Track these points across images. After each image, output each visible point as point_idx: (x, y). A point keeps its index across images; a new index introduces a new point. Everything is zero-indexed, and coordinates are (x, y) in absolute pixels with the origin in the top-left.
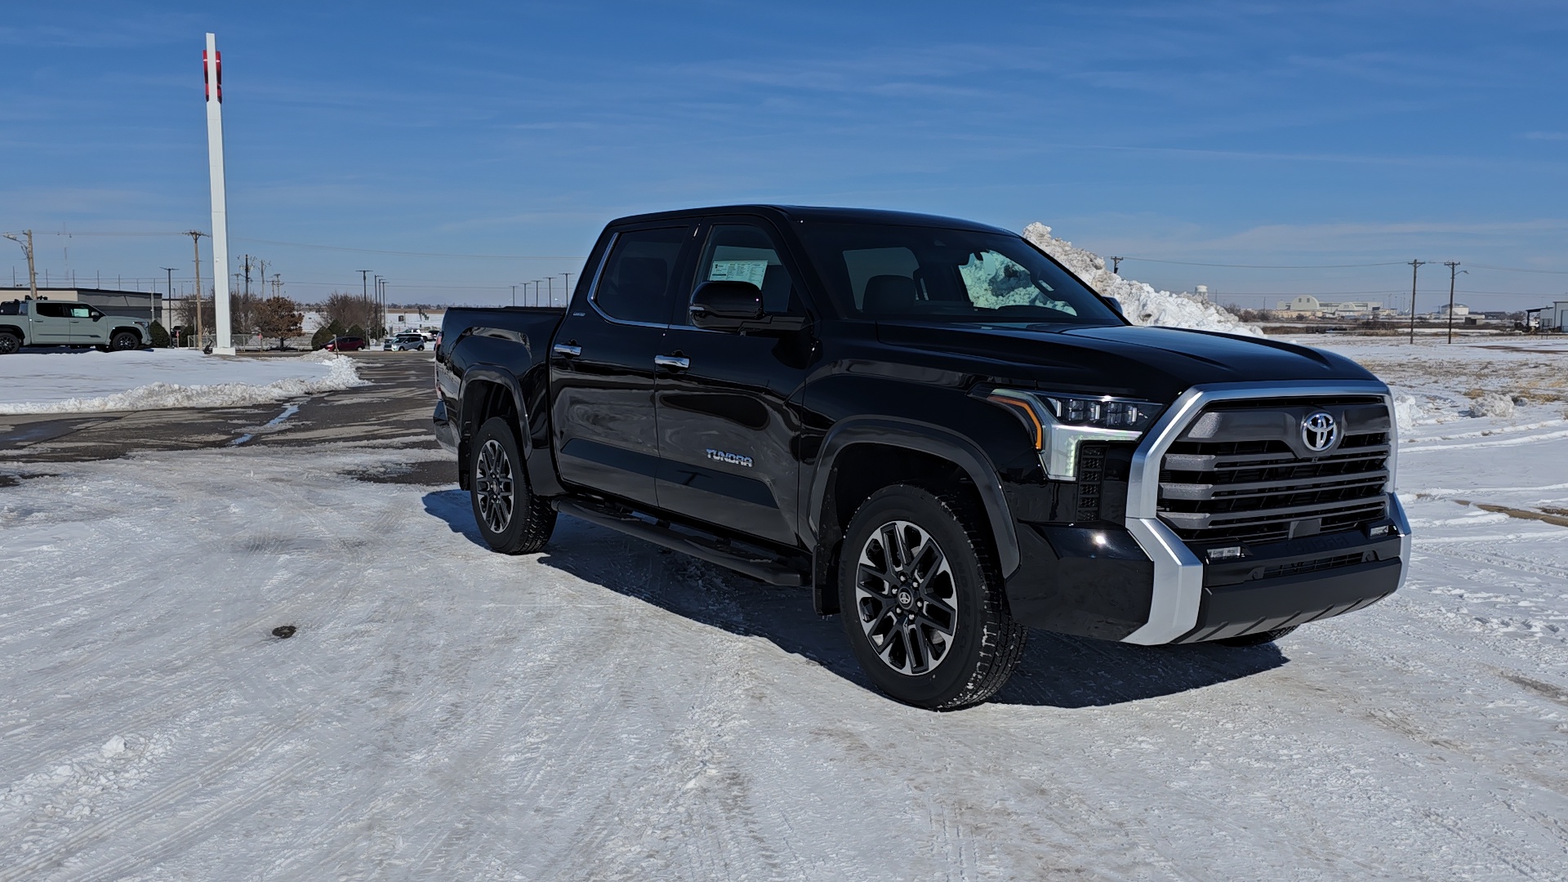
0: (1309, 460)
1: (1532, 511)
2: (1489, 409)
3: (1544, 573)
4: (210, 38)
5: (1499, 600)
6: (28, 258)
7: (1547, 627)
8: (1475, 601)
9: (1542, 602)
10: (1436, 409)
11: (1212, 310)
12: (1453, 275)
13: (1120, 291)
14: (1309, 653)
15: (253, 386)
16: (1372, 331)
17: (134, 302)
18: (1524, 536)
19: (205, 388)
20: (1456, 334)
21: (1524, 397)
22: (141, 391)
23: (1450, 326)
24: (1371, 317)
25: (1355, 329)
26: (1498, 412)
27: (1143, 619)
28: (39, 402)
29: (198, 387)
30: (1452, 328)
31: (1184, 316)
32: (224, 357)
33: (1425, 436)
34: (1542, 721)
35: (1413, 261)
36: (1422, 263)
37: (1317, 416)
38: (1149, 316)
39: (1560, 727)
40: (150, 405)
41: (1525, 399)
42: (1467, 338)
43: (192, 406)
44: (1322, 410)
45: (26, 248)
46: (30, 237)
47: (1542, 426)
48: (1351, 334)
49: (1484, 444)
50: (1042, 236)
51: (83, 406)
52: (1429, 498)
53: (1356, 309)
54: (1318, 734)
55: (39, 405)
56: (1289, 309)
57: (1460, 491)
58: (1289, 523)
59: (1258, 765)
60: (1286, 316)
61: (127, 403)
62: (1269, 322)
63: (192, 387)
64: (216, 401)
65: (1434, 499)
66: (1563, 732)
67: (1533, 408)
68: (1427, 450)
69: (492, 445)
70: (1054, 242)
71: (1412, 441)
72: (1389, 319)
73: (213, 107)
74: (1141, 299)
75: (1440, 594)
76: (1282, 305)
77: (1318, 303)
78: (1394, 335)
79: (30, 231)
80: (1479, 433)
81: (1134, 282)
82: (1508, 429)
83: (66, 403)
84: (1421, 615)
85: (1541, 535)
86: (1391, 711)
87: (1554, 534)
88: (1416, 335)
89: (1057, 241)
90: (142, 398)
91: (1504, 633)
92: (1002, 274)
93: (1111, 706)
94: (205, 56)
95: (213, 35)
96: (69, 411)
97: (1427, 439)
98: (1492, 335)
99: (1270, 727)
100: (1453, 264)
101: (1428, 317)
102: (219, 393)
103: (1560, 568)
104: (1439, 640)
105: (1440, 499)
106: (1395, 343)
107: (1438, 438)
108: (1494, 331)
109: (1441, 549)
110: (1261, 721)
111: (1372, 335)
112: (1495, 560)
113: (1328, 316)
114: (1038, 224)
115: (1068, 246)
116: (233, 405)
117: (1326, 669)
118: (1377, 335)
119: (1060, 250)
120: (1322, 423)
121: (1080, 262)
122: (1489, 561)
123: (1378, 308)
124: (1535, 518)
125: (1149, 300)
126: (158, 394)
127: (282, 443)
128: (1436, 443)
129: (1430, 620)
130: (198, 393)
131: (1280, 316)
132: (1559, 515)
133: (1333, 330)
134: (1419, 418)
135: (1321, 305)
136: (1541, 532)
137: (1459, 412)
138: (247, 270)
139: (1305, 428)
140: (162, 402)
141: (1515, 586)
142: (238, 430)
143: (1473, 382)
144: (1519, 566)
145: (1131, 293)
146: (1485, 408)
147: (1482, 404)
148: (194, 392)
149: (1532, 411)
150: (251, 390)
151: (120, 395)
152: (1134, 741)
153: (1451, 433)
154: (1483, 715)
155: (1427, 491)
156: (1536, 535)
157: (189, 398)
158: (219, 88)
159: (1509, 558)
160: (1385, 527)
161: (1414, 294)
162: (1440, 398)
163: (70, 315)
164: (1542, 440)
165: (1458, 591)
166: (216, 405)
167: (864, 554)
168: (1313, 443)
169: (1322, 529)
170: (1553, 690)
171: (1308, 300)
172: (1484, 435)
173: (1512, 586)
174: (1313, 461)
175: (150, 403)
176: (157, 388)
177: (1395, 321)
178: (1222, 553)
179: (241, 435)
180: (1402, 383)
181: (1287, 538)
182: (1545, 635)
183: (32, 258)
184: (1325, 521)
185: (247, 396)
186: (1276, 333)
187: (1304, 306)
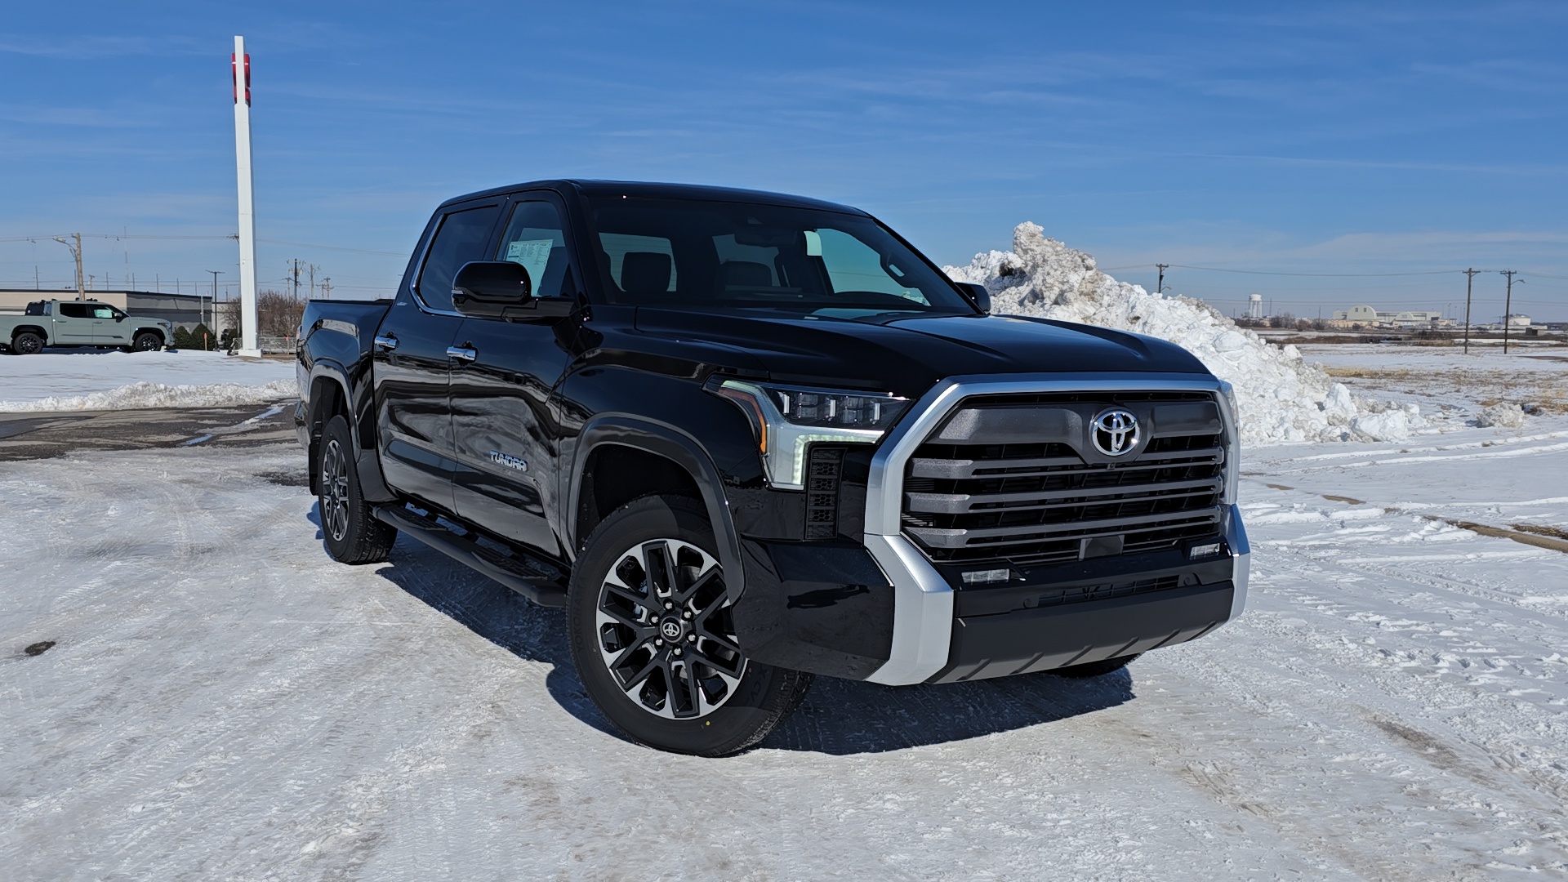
0: (1105, 466)
1: (1503, 528)
2: (1496, 418)
3: (1489, 597)
4: (239, 41)
5: (1420, 628)
6: (77, 261)
7: (1459, 661)
8: (1391, 629)
9: (1468, 632)
10: (1445, 418)
11: (1206, 313)
12: (1509, 284)
13: (1110, 293)
14: (1161, 690)
15: (246, 387)
16: (1427, 341)
17: (184, 305)
18: (1485, 555)
19: (193, 388)
20: (1514, 345)
21: (1543, 407)
22: (123, 391)
23: (1506, 336)
24: (1430, 327)
25: (1410, 338)
26: (1506, 422)
27: (883, 654)
28: (16, 401)
29: (184, 387)
30: (1507, 338)
31: (1174, 318)
32: (246, 359)
33: (1421, 446)
34: (1392, 779)
35: (1467, 270)
36: (1477, 272)
37: (1114, 414)
38: (1137, 318)
39: (1409, 789)
40: (131, 405)
41: (1544, 409)
42: (1524, 349)
43: (174, 406)
44: (1122, 408)
45: (75, 251)
46: (79, 240)
47: (1551, 437)
48: (1405, 344)
49: (1479, 455)
50: (1033, 235)
51: (60, 405)
52: (1397, 513)
53: (1414, 319)
54: (1108, 793)
55: (16, 403)
56: (1345, 319)
57: (1433, 505)
58: (1079, 540)
59: (1010, 833)
60: (1341, 325)
61: (106, 403)
62: (1323, 332)
63: (180, 387)
64: (199, 401)
65: (1402, 514)
66: (1409, 795)
67: (1547, 418)
68: (1416, 461)
69: (334, 445)
70: (1046, 242)
71: (1405, 452)
72: (1447, 329)
73: (241, 110)
74: (1130, 300)
75: (1356, 621)
76: (1338, 314)
77: (1375, 313)
78: (1450, 345)
79: (78, 234)
80: (1479, 444)
81: (1124, 283)
82: (1511, 440)
83: (43, 402)
84: (1318, 646)
85: (1505, 554)
86: (1214, 764)
87: (1519, 553)
88: (1472, 345)
89: (1049, 240)
90: (124, 397)
91: (1404, 668)
92: (997, 273)
93: (885, 754)
94: (234, 60)
95: (242, 37)
96: (46, 410)
97: (1421, 450)
98: (1551, 346)
99: (1056, 783)
100: (1509, 273)
101: (1488, 327)
102: (208, 393)
103: (1506, 592)
104: (1323, 676)
105: (1409, 513)
106: (1441, 353)
107: (1433, 449)
108: (1554, 342)
109: (1383, 570)
110: (1049, 775)
111: (1427, 345)
112: (1439, 583)
113: (1385, 325)
114: (1030, 224)
115: (1060, 246)
116: (216, 406)
117: (1168, 710)
118: (1432, 345)
119: (1050, 250)
120: (1118, 422)
121: (1070, 263)
122: (1433, 583)
123: (1437, 318)
124: (1504, 536)
125: (1138, 302)
126: (141, 393)
127: (239, 444)
128: (1427, 454)
129: (1325, 652)
130: (182, 393)
131: (1336, 326)
132: (1531, 533)
133: (1388, 339)
134: (1421, 428)
135: (1378, 315)
136: (1505, 551)
137: (1467, 422)
138: (296, 274)
139: (1095, 428)
140: (143, 402)
141: (1447, 612)
142: (201, 431)
143: (1497, 391)
144: (1464, 589)
145: (1121, 295)
146: (1492, 417)
147: (1490, 413)
148: (179, 392)
149: (1544, 422)
150: (241, 391)
151: (100, 394)
152: (880, 799)
153: (1449, 444)
154: (1323, 770)
155: (1397, 506)
156: (1498, 555)
157: (172, 398)
158: (247, 90)
159: (1454, 580)
160: (1215, 545)
161: (1469, 303)
162: (1455, 408)
163: (93, 316)
164: (1545, 452)
165: (1376, 618)
166: (198, 406)
167: (613, 570)
168: (1108, 447)
169: (1125, 548)
170: (1426, 739)
171: (1365, 310)
172: (1485, 445)
173: (1445, 612)
174: (1109, 468)
175: (133, 402)
176: (140, 388)
177: (1455, 331)
178: (986, 575)
179: (203, 435)
180: (1421, 392)
181: (1078, 559)
182: (1451, 672)
183: (80, 261)
184: (1128, 538)
185: (234, 397)
186: (1329, 343)
187: (1360, 315)
